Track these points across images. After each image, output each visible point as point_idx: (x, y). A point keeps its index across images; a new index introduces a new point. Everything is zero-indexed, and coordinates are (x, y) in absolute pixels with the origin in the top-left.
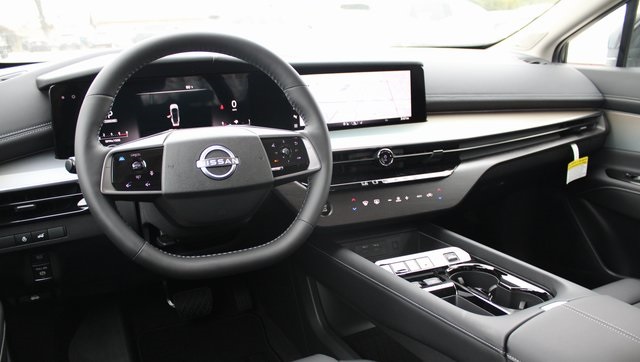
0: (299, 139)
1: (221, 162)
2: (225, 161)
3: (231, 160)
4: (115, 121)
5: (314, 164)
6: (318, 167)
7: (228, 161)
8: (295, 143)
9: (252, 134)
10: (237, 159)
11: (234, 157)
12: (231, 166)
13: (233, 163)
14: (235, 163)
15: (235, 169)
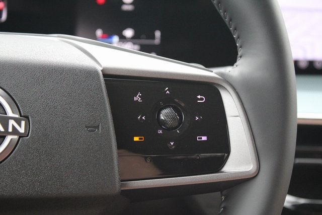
0: (211, 90)
3: (5, 122)
8: (199, 97)
9: (86, 62)
10: (23, 123)
11: (17, 116)
12: (4, 137)
13: (10, 130)
14: (15, 131)
15: (13, 147)
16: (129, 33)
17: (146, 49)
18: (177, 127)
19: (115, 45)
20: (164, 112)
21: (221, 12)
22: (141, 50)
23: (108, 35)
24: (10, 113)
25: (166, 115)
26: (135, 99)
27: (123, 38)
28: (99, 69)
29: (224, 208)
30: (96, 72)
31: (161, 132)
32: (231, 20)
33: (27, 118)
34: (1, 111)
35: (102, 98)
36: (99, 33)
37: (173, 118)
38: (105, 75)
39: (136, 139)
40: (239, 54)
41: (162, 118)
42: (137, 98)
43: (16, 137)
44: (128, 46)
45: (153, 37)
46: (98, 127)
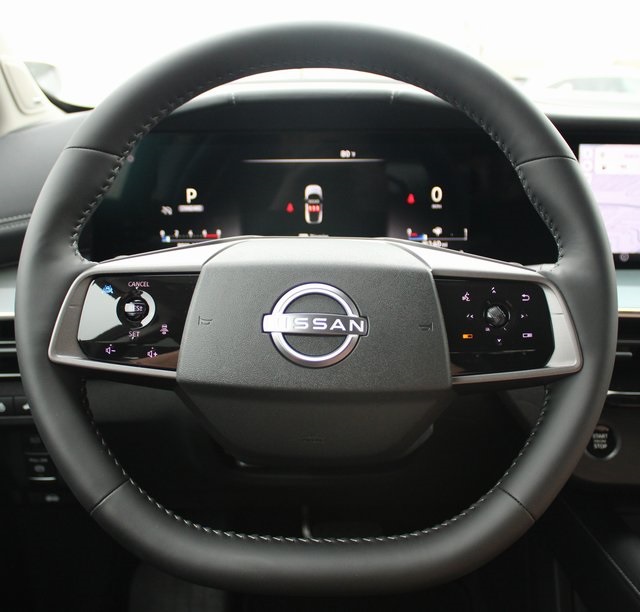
0: (535, 288)
1: (320, 324)
2: (330, 322)
3: (346, 322)
4: (198, 208)
5: (564, 355)
6: (573, 362)
7: (338, 325)
8: (524, 296)
9: (417, 265)
10: (362, 322)
11: (357, 316)
12: (346, 336)
13: (351, 329)
14: (355, 331)
15: (355, 345)
16: (438, 231)
17: (454, 246)
18: (503, 325)
19: (425, 243)
20: (491, 310)
21: (542, 214)
22: (449, 247)
23: (418, 233)
24: (350, 314)
25: (493, 314)
26: (464, 298)
27: (432, 236)
28: (430, 271)
29: (548, 401)
30: (427, 274)
31: (488, 329)
32: (551, 221)
33: (366, 318)
34: (343, 312)
35: (434, 298)
36: (409, 231)
37: (500, 317)
38: (435, 277)
39: (465, 336)
40: (560, 253)
41: (489, 316)
42: (465, 298)
43: (356, 336)
44: (437, 244)
45: (463, 236)
46: (430, 326)
